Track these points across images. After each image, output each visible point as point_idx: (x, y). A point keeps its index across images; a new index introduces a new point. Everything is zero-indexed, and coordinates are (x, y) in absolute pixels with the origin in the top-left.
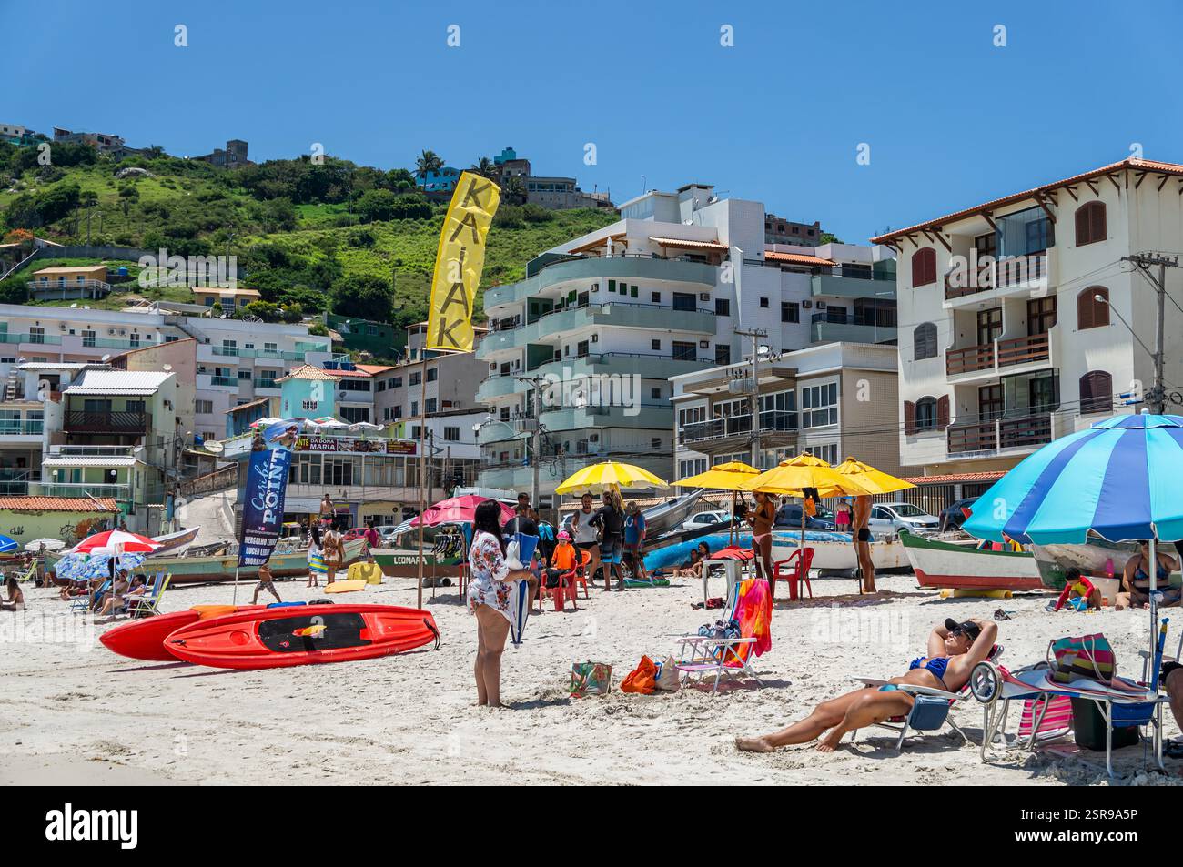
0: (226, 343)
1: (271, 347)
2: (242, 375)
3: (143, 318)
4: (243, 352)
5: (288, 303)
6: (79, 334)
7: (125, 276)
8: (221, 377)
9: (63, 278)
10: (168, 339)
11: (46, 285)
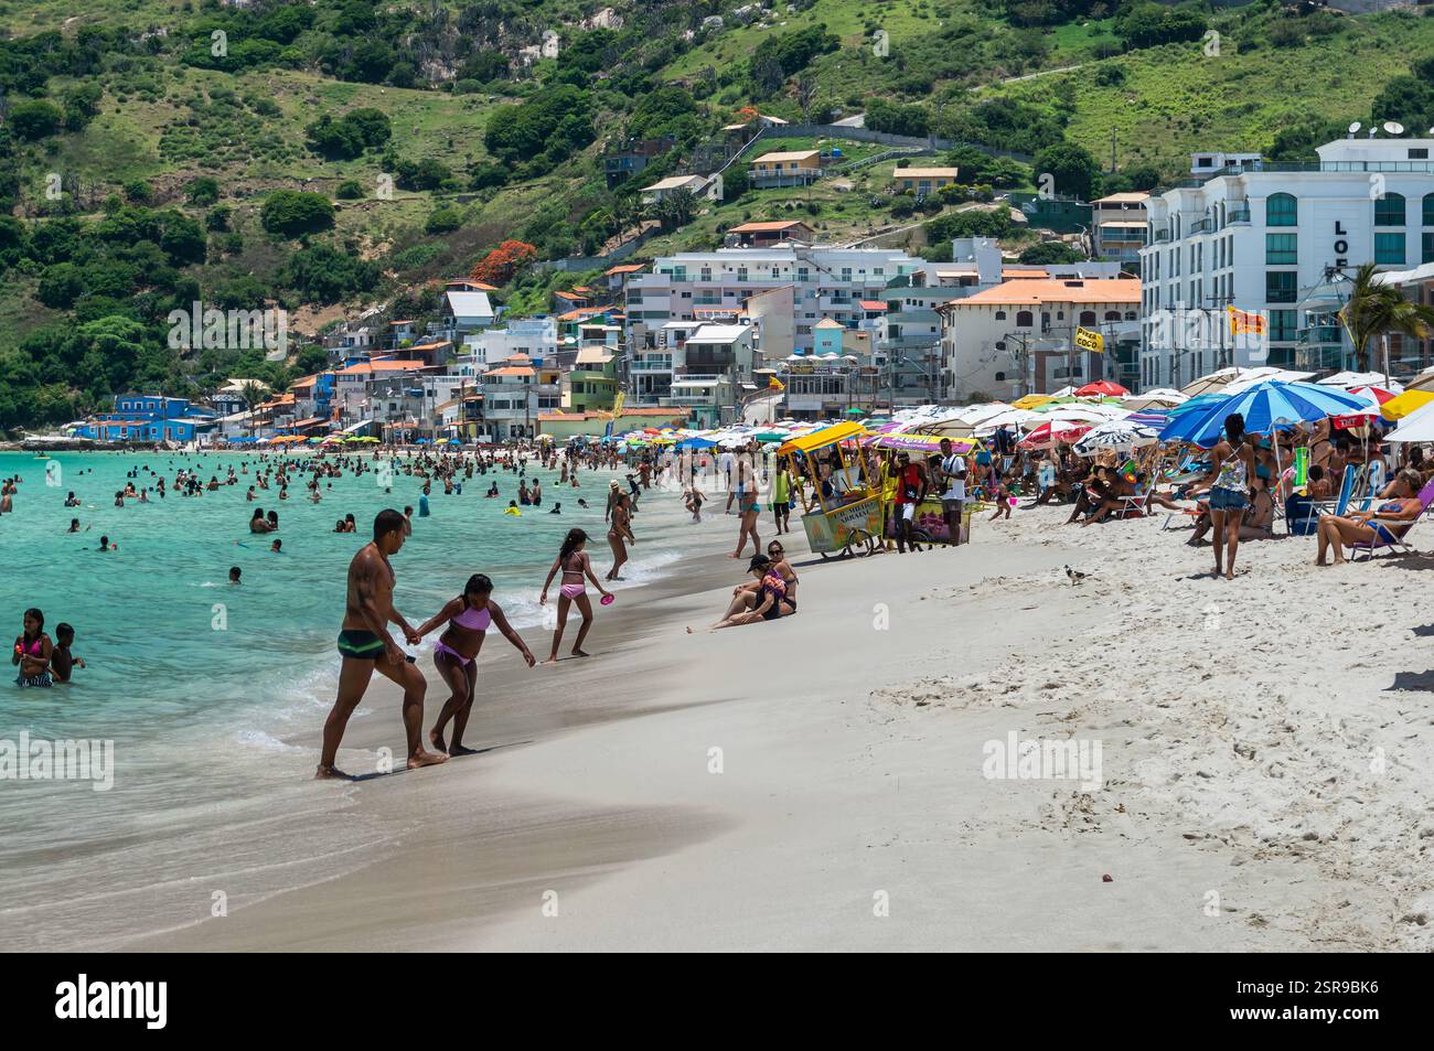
0: (844, 270)
1: (878, 272)
2: (854, 295)
3: (782, 255)
4: (856, 277)
5: (980, 183)
6: (735, 271)
7: (839, 158)
8: (838, 297)
9: (779, 166)
10: (801, 271)
11: (764, 173)
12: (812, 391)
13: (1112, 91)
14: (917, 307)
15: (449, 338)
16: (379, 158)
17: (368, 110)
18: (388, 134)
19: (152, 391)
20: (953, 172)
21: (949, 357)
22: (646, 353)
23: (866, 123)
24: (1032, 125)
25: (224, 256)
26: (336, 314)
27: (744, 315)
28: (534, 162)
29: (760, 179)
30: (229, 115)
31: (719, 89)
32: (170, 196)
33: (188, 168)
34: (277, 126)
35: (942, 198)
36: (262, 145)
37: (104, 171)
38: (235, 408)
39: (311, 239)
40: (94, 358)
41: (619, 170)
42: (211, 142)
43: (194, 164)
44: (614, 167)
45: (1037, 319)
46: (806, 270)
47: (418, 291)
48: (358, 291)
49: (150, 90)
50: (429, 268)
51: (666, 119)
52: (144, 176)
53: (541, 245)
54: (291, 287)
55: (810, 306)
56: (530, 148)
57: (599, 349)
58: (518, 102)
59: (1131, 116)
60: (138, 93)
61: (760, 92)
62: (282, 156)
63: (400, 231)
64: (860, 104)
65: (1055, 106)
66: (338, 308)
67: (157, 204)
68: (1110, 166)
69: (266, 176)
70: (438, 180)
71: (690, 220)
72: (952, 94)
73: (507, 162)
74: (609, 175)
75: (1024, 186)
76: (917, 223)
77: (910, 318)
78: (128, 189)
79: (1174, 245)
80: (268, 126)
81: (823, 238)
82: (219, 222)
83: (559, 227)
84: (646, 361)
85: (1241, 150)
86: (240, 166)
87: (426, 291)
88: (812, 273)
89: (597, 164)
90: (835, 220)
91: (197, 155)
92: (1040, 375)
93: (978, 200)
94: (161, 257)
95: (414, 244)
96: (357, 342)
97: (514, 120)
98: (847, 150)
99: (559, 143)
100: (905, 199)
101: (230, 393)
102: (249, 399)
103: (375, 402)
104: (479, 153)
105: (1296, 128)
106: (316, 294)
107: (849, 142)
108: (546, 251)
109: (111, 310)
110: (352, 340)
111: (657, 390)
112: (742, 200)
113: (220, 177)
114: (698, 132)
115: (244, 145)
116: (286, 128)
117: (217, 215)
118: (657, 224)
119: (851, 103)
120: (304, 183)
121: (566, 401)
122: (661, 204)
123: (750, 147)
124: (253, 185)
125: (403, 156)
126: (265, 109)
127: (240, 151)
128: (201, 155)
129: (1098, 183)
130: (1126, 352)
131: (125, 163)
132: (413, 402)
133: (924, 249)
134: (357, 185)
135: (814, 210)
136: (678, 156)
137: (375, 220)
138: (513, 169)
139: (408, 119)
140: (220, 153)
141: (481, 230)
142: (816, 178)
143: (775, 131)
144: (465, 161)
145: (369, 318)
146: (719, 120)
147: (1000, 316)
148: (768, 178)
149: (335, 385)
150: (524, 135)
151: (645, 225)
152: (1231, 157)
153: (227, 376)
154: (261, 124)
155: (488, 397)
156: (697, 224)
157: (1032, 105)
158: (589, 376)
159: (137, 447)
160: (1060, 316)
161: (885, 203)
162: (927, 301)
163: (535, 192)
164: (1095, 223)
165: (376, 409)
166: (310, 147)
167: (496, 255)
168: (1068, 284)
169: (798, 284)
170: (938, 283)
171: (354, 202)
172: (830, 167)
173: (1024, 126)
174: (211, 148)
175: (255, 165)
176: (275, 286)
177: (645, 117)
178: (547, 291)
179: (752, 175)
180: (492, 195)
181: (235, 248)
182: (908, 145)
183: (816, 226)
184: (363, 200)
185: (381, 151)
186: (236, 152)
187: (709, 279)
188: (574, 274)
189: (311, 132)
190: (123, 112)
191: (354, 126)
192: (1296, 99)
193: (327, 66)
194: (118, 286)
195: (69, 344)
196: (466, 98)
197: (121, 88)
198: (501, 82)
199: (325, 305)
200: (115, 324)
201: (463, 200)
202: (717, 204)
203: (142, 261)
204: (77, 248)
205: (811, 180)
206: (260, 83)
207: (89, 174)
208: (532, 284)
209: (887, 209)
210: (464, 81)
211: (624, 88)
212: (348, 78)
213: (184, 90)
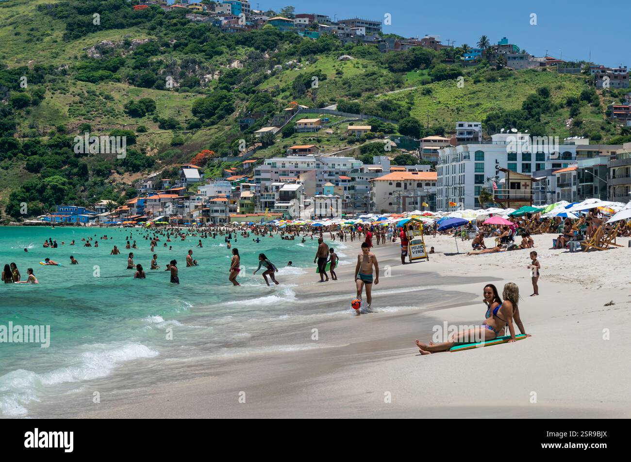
0: (332, 164)
1: (345, 165)
2: (336, 173)
3: (310, 158)
4: (337, 167)
5: (380, 132)
6: (294, 164)
7: (328, 121)
8: (330, 174)
9: (306, 124)
10: (317, 164)
11: (300, 127)
13: (427, 97)
14: (361, 180)
15: (184, 186)
16: (152, 117)
17: (147, 99)
18: (155, 108)
19: (71, 204)
20: (369, 127)
21: (373, 197)
22: (266, 193)
23: (337, 108)
24: (398, 110)
25: (95, 154)
26: (138, 176)
27: (298, 180)
28: (211, 120)
29: (298, 129)
30: (94, 100)
31: (281, 93)
32: (73, 131)
33: (79, 120)
34: (113, 104)
35: (366, 137)
36: (107, 111)
37: (48, 121)
38: (104, 211)
40: (49, 191)
41: (245, 124)
42: (88, 110)
43: (82, 118)
44: (243, 122)
45: (403, 185)
46: (319, 164)
47: (170, 168)
48: (147, 168)
49: (64, 89)
50: (173, 159)
51: (262, 105)
52: (63, 123)
53: (216, 151)
54: (121, 166)
55: (320, 177)
56: (210, 114)
57: (249, 192)
58: (204, 96)
59: (435, 106)
60: (59, 91)
61: (297, 95)
62: (115, 116)
63: (161, 145)
64: (334, 101)
65: (407, 102)
66: (139, 174)
67: (68, 133)
68: (427, 125)
69: (109, 123)
70: (175, 126)
71: (273, 143)
72: (369, 98)
73: (200, 119)
74: (241, 125)
75: (395, 133)
76: (357, 146)
77: (359, 183)
78: (58, 128)
79: (447, 165)
80: (109, 104)
81: (323, 151)
83: (223, 145)
84: (265, 196)
85: (474, 120)
86: (99, 119)
87: (174, 168)
88: (321, 165)
89: (236, 121)
90: (327, 145)
92: (404, 204)
93: (379, 138)
95: (166, 150)
96: (148, 187)
97: (203, 103)
98: (331, 119)
99: (221, 112)
100: (352, 137)
101: (101, 205)
102: (109, 207)
104: (190, 116)
105: (495, 112)
106: (131, 168)
107: (331, 116)
108: (219, 154)
109: (54, 174)
110: (146, 186)
111: (270, 207)
112: (292, 136)
113: (92, 123)
114: (274, 110)
115: (100, 111)
116: (116, 105)
118: (261, 145)
119: (332, 100)
120: (124, 126)
121: (238, 211)
122: (262, 137)
123: (295, 117)
124: (105, 126)
125: (161, 116)
126: (107, 98)
127: (99, 113)
128: (84, 115)
129: (422, 132)
130: (432, 197)
131: (56, 118)
132: (180, 210)
133: (359, 156)
134: (144, 127)
135: (319, 141)
136: (267, 119)
137: (151, 141)
138: (203, 122)
139: (162, 102)
140: (92, 114)
141: (192, 145)
142: (319, 129)
143: (304, 111)
144: (185, 119)
145: (152, 178)
146: (282, 105)
147: (391, 184)
148: (302, 129)
149: (146, 203)
150: (207, 109)
151: (257, 145)
152: (470, 123)
153: (99, 199)
154: (106, 103)
155: (211, 209)
156: (275, 145)
157: (398, 102)
158: (246, 202)
159: (67, 225)
160: (410, 184)
161: (345, 139)
162: (365, 178)
163: (212, 131)
164: (421, 147)
166: (126, 112)
167: (200, 155)
168: (413, 173)
169: (317, 169)
170: (368, 171)
171: (143, 134)
172: (325, 125)
173: (395, 110)
174: (88, 112)
175: (105, 119)
176: (115, 166)
177: (254, 103)
178: (220, 169)
179: (296, 127)
180: (196, 131)
182: (353, 117)
183: (320, 147)
184: (146, 133)
185: (152, 114)
186: (98, 114)
187: (285, 167)
188: (230, 163)
189: (126, 107)
190: (54, 98)
191: (142, 104)
192: (494, 101)
193: (130, 81)
194: (56, 164)
195: (39, 186)
196: (184, 94)
197: (52, 89)
198: (197, 88)
199: (134, 172)
200: (56, 179)
201: (185, 134)
202: (283, 138)
203: (65, 155)
204: (40, 150)
205: (317, 130)
206: (105, 87)
207: (42, 122)
208: (214, 166)
209: (346, 141)
210: (183, 88)
211: (245, 92)
212: (139, 86)
213: (77, 90)
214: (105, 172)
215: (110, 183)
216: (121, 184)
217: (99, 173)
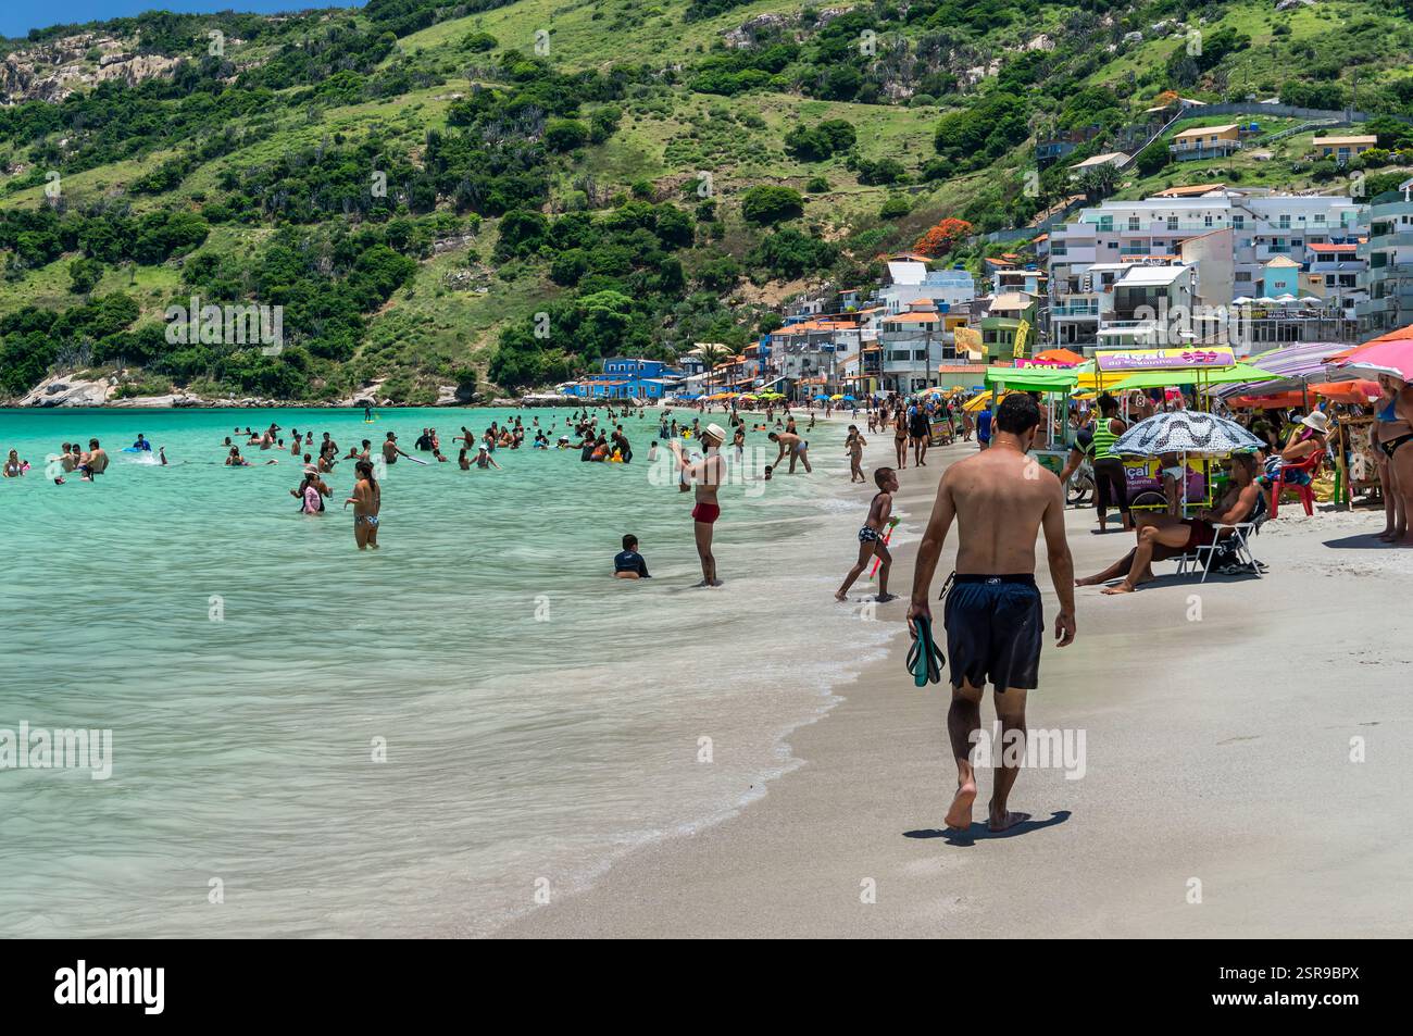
0: (1282, 218)
1: (1320, 218)
2: (1295, 243)
3: (1216, 202)
4: (1295, 224)
5: (1401, 148)
6: (1165, 220)
7: (1256, 131)
8: (1277, 245)
9: (1199, 140)
10: (1235, 218)
11: (1185, 147)
12: (1264, 339)
16: (844, 159)
17: (837, 121)
18: (853, 140)
19: (635, 355)
20: (1372, 139)
22: (1068, 298)
23: (1282, 102)
25: (709, 242)
26: (797, 288)
27: (1177, 259)
28: (975, 157)
29: (1180, 153)
30: (723, 129)
31: (1139, 90)
32: (669, 194)
33: (686, 171)
34: (762, 136)
35: (1363, 162)
36: (747, 151)
37: (618, 175)
38: (700, 369)
39: (782, 226)
40: (588, 327)
41: (1048, 156)
42: (707, 150)
43: (692, 167)
44: (1044, 153)
46: (1241, 218)
47: (864, 267)
48: (818, 268)
49: (661, 111)
50: (880, 247)
51: (1092, 114)
52: (649, 178)
53: (977, 222)
54: (761, 266)
55: (1245, 254)
56: (972, 146)
57: (1017, 296)
58: (964, 109)
60: (651, 114)
61: (1177, 87)
62: (764, 160)
63: (858, 218)
64: (1273, 90)
66: (800, 283)
67: (658, 200)
69: (750, 176)
70: (892, 176)
71: (1114, 192)
72: (1362, 76)
73: (952, 159)
74: (1039, 161)
76: (1340, 185)
78: (635, 189)
80: (754, 136)
82: (706, 213)
83: (994, 207)
84: (1068, 306)
86: (729, 169)
87: (872, 265)
88: (1248, 220)
89: (1030, 155)
90: (1256, 185)
91: (695, 160)
93: (1400, 163)
94: (655, 242)
95: (869, 228)
96: (812, 311)
97: (959, 124)
98: (1265, 125)
99: (997, 140)
100: (1326, 164)
101: (696, 355)
102: (710, 361)
103: (790, 358)
104: (929, 153)
106: (781, 271)
107: (1266, 118)
108: (981, 227)
109: (608, 286)
111: (1082, 340)
112: (1164, 172)
115: (734, 153)
116: (769, 138)
117: (705, 208)
118: (1083, 197)
119: (1263, 89)
120: (780, 180)
122: (1087, 178)
123: (1171, 127)
124: (739, 183)
125: (865, 156)
126: (753, 124)
127: (730, 157)
128: (696, 161)
131: (635, 168)
132: (825, 358)
134: (823, 181)
135: (1235, 177)
136: (1102, 140)
137: (838, 210)
138: (957, 165)
139: (871, 128)
140: (715, 159)
141: (927, 214)
142: (1235, 150)
143: (1193, 112)
144: (917, 160)
145: (824, 290)
148: (1190, 152)
149: (771, 344)
150: (967, 135)
151: (1072, 198)
153: (693, 341)
154: (748, 134)
155: (886, 348)
156: (1121, 196)
158: (1003, 323)
161: (1307, 169)
163: (975, 182)
165: (791, 364)
166: (788, 152)
167: (936, 232)
169: (1233, 232)
171: (821, 195)
172: (1249, 140)
174: (707, 155)
175: (741, 167)
176: (748, 265)
177: (1071, 114)
178: (980, 259)
179: (1173, 149)
180: (938, 185)
181: (718, 234)
182: (1324, 118)
184: (828, 194)
185: (846, 154)
186: (727, 157)
187: (1137, 228)
188: (1005, 244)
189: (789, 140)
190: (638, 129)
191: (824, 133)
193: (807, 88)
194: (615, 266)
195: (567, 314)
196: (920, 109)
197: (638, 110)
198: (949, 96)
199: (790, 280)
200: (608, 298)
201: (913, 191)
202: (1140, 177)
203: (638, 246)
204: (586, 236)
205: (1231, 151)
206: (751, 103)
207: (605, 178)
208: (967, 256)
209: (1308, 174)
210: (918, 96)
211: (1055, 95)
212: (824, 98)
213: (689, 111)
214: (724, 281)
215: (730, 304)
216: (755, 306)
217: (710, 282)
